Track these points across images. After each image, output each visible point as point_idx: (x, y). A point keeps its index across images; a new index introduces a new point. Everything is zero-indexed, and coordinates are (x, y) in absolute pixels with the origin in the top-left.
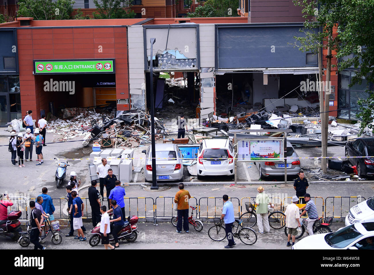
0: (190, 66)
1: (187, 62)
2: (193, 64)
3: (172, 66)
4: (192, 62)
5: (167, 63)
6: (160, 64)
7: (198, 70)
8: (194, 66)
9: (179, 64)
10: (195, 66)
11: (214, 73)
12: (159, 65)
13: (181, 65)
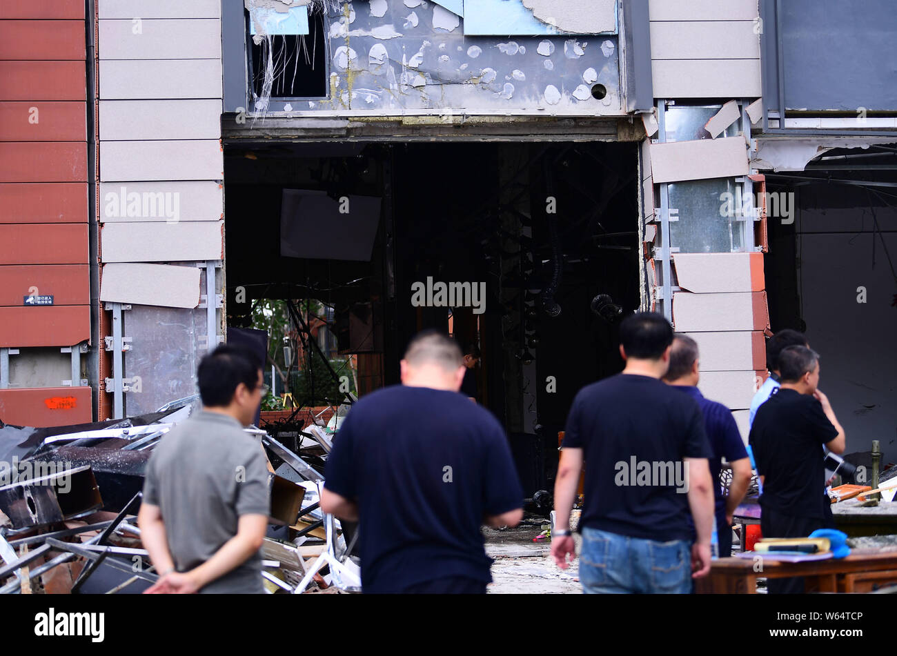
0: (568, 87)
1: (549, 65)
2: (590, 75)
3: (433, 90)
4: (583, 64)
5: (399, 68)
6: (343, 75)
7: (634, 121)
8: (598, 92)
9: (490, 73)
10: (611, 90)
11: (748, 147)
12: (333, 80)
13: (500, 79)
